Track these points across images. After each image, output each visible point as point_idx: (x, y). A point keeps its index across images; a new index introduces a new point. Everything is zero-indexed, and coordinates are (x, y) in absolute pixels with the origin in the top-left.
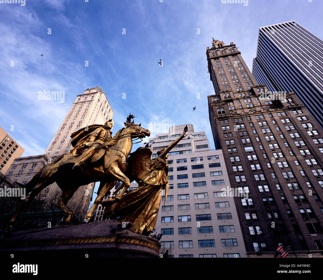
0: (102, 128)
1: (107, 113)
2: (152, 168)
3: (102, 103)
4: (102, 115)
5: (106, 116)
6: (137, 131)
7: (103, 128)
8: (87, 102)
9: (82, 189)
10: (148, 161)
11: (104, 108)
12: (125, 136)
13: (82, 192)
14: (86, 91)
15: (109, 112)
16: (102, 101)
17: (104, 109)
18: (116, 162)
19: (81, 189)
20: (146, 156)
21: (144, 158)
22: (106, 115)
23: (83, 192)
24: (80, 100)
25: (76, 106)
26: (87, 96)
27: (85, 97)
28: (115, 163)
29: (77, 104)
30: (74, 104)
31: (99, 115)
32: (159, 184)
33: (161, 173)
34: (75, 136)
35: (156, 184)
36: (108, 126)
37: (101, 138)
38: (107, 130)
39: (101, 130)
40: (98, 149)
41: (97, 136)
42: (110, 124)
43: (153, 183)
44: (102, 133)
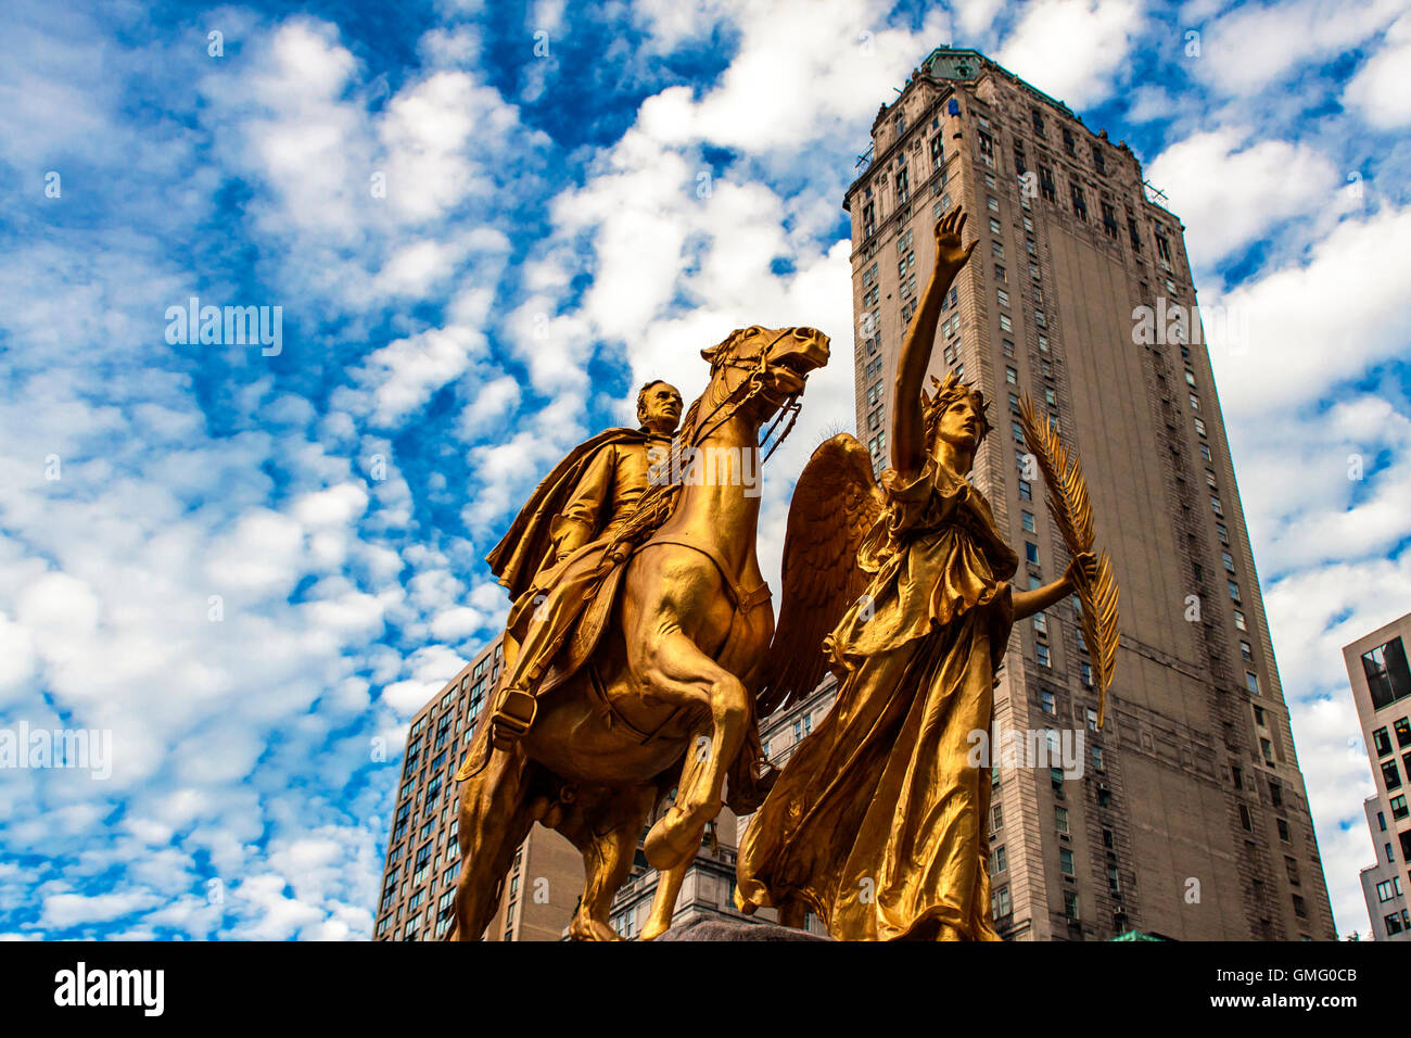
0: (610, 447)
1: (1094, 186)
2: (883, 552)
3: (1018, 143)
4: (1063, 224)
5: (1094, 212)
6: (748, 371)
7: (619, 448)
8: (925, 198)
9: (1205, 766)
11: (1050, 165)
13: (1216, 786)
14: (879, 130)
15: (1100, 171)
16: (1006, 129)
17: (1057, 170)
18: (666, 613)
19: (1198, 769)
22: (1092, 201)
23: (1226, 778)
24: (876, 209)
25: (875, 265)
26: (901, 158)
27: (895, 172)
28: (661, 623)
29: (873, 244)
30: (859, 260)
31: (1046, 231)
32: (927, 629)
33: (929, 552)
34: (508, 563)
35: (908, 634)
36: (650, 413)
37: (626, 508)
38: (646, 444)
39: (612, 463)
40: (595, 580)
41: (593, 510)
42: (658, 397)
43: (887, 637)
44: (621, 476)
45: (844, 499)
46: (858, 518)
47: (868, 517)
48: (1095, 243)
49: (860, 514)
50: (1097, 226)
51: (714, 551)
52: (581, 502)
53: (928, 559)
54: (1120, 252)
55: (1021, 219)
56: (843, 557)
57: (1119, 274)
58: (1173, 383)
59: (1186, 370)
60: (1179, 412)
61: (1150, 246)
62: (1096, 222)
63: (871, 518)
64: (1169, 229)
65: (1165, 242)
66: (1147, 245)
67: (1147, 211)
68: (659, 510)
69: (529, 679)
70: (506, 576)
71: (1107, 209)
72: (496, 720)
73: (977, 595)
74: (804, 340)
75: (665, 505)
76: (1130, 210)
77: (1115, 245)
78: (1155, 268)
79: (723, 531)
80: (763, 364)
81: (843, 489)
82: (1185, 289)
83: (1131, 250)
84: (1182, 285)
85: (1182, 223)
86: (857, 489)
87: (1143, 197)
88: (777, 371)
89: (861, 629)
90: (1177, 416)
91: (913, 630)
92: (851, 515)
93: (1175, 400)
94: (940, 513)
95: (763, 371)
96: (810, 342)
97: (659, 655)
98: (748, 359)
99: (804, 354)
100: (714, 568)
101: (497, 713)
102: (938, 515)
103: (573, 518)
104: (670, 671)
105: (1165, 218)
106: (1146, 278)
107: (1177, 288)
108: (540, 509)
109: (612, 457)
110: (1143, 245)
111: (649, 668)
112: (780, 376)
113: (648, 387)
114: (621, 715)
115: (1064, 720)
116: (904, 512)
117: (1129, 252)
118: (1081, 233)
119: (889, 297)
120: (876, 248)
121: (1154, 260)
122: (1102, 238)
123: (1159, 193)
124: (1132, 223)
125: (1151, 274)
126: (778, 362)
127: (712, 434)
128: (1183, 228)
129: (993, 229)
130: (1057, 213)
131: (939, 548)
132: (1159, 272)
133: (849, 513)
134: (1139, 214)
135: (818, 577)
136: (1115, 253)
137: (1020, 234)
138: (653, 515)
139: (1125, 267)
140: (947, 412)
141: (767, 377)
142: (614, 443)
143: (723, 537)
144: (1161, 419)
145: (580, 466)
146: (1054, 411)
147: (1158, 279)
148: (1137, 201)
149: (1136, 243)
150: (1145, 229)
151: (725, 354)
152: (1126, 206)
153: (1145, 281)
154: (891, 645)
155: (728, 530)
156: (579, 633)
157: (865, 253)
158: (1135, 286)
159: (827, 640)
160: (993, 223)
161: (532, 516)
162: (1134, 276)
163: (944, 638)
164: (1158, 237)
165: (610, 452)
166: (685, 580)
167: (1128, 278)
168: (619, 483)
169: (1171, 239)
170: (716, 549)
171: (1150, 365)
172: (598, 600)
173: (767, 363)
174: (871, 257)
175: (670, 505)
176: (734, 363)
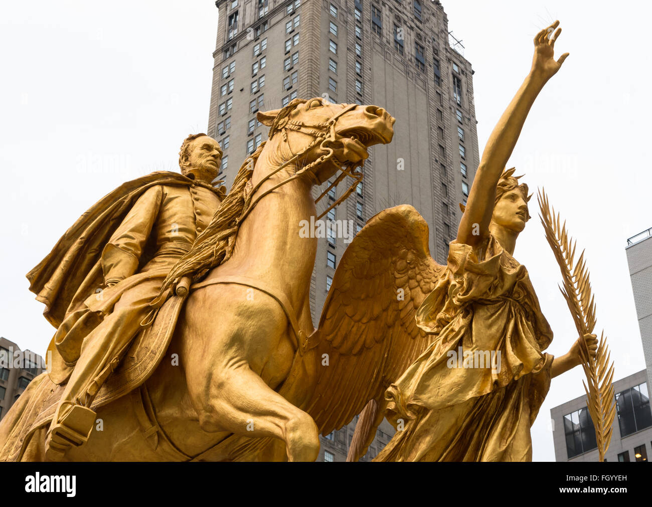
0: (158, 188)
2: (441, 315)
6: (316, 138)
7: (167, 190)
10: (419, 277)
12: (268, 186)
18: (234, 349)
20: (403, 258)
21: (399, 272)
24: (240, 17)
25: (233, 63)
28: (228, 357)
29: (234, 46)
30: (221, 56)
31: (371, 57)
32: (488, 390)
33: (490, 321)
34: (47, 280)
35: (470, 393)
36: (193, 162)
37: (171, 246)
38: (191, 189)
39: (159, 203)
40: (151, 309)
41: (141, 243)
42: (202, 148)
43: (451, 393)
44: (167, 214)
45: (395, 263)
46: (408, 281)
47: (418, 282)
48: (407, 73)
49: (410, 278)
50: (410, 60)
51: (281, 296)
52: (130, 234)
53: (490, 326)
54: (425, 82)
55: (353, 45)
56: (385, 313)
57: (422, 99)
58: (453, 192)
59: (463, 181)
60: (454, 214)
61: (448, 81)
62: (410, 56)
63: (422, 283)
64: (463, 72)
65: (459, 81)
66: (445, 81)
67: (448, 55)
68: (217, 251)
69: (87, 395)
70: (44, 293)
71: (420, 48)
72: (57, 433)
73: (532, 364)
74: (375, 118)
75: (222, 248)
76: (436, 51)
77: (421, 77)
78: (450, 99)
79: (288, 279)
80: (332, 133)
81: (394, 254)
82: (469, 119)
83: (433, 83)
84: (468, 116)
85: (473, 68)
86: (410, 256)
87: (446, 43)
88: (346, 141)
89: (427, 383)
90: (452, 217)
91: (475, 389)
92: (401, 278)
93: (452, 204)
94: (502, 288)
95: (333, 139)
96: (379, 120)
97: (227, 387)
98: (314, 127)
99: (373, 129)
100: (282, 312)
101: (59, 425)
102: (500, 289)
103: (123, 248)
104: (239, 403)
105: (461, 62)
106: (442, 106)
107: (463, 118)
108: (83, 235)
109: (160, 197)
110: (442, 81)
111: (216, 397)
112: (349, 146)
113: (192, 138)
114: (167, 436)
115: (340, 446)
116: (475, 282)
117: (432, 84)
118: (397, 64)
119: (242, 90)
120: (236, 49)
121: (449, 93)
122: (412, 70)
123: (459, 42)
124: (437, 62)
125: (446, 104)
126: (345, 133)
127: (276, 190)
128: (473, 73)
129: (331, 49)
130: (381, 45)
131: (498, 318)
132: (451, 102)
133: (397, 276)
134: (443, 55)
135: (355, 329)
136: (421, 83)
137: (351, 57)
138: (212, 255)
139: (427, 96)
140: (501, 199)
141: (337, 145)
142: (162, 184)
143: (287, 284)
144: (440, 216)
145: (126, 201)
146: (360, 200)
147: (451, 108)
148: (442, 46)
149: (438, 79)
150: (447, 69)
151: (287, 118)
152: (433, 47)
153: (441, 108)
154: (455, 400)
155: (292, 278)
156: (135, 356)
157: (226, 51)
158: (433, 111)
159: (390, 389)
160: (331, 44)
161: (74, 241)
162: (433, 103)
163: (499, 398)
164: (454, 76)
165: (159, 191)
166: (256, 320)
167: (428, 104)
168: (164, 221)
169: (463, 78)
170: (284, 295)
171: (437, 174)
172: (156, 328)
173: (336, 133)
174: (231, 56)
175: (228, 249)
176: (299, 129)
